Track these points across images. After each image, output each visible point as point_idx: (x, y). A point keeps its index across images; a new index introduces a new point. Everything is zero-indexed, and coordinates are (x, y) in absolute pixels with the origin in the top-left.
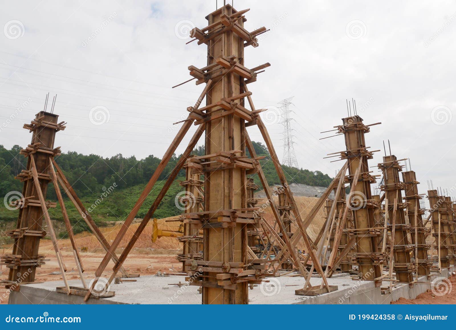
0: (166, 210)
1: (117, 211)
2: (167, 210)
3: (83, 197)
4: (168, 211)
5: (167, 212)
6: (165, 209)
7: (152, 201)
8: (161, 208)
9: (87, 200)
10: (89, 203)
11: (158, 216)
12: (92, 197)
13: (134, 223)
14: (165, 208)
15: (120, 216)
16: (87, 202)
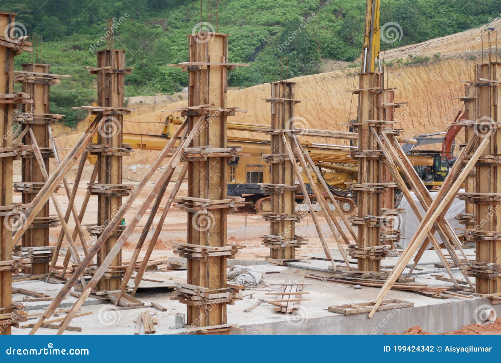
0: (270, 64)
1: (140, 69)
2: (273, 62)
3: (68, 34)
4: (274, 65)
5: (271, 68)
6: (266, 61)
7: (234, 40)
8: (257, 58)
9: (76, 43)
10: (80, 49)
11: (246, 79)
12: (92, 35)
13: (177, 101)
14: (267, 57)
15: (147, 82)
16: (75, 47)
